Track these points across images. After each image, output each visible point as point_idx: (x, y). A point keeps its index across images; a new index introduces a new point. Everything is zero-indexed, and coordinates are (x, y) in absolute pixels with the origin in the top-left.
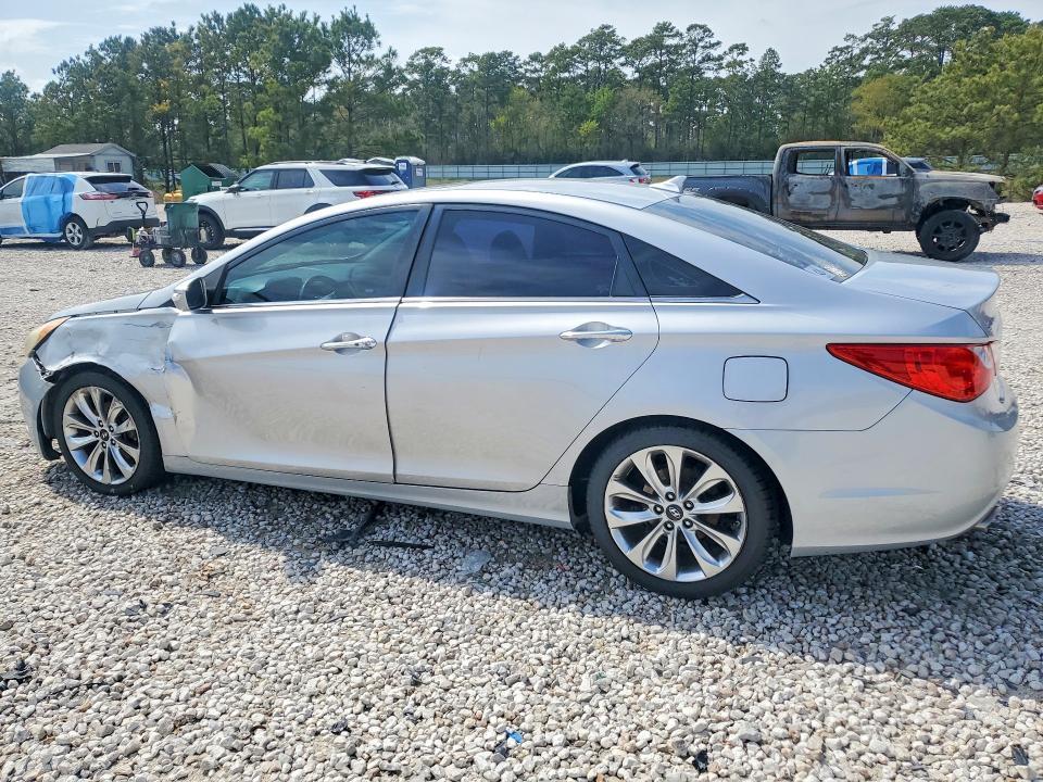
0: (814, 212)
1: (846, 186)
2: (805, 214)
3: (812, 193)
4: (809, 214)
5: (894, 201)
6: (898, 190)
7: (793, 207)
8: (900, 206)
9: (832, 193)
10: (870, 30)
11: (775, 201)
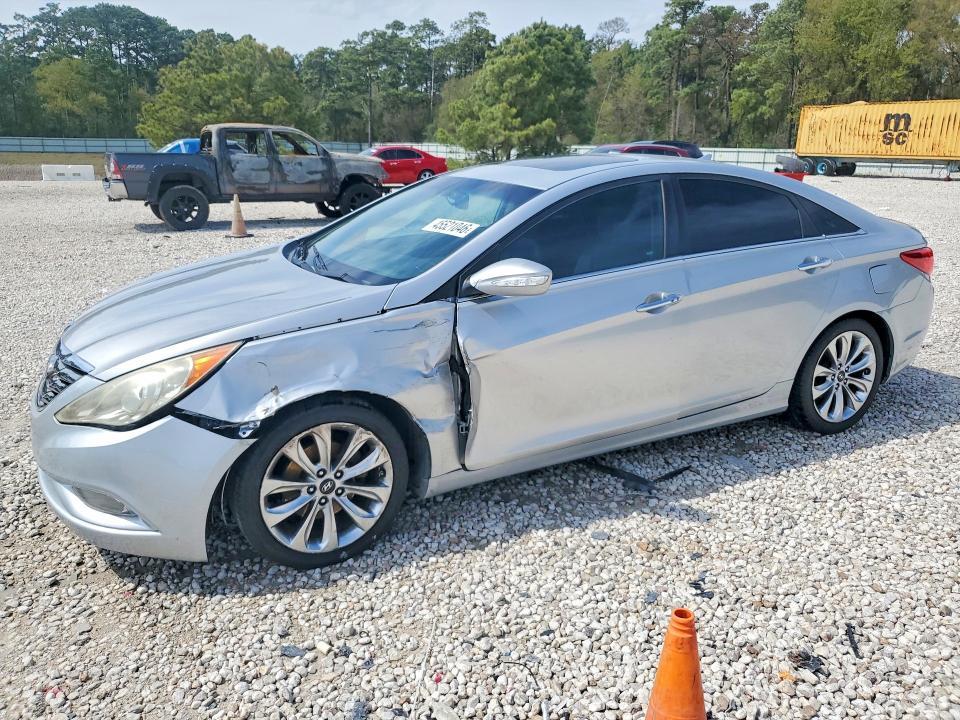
0: (257, 187)
1: (280, 163)
2: (250, 188)
3: (253, 169)
4: (253, 188)
5: (318, 177)
6: (321, 167)
7: (238, 183)
8: (325, 181)
9: (269, 169)
10: (38, 13)
11: (220, 177)
